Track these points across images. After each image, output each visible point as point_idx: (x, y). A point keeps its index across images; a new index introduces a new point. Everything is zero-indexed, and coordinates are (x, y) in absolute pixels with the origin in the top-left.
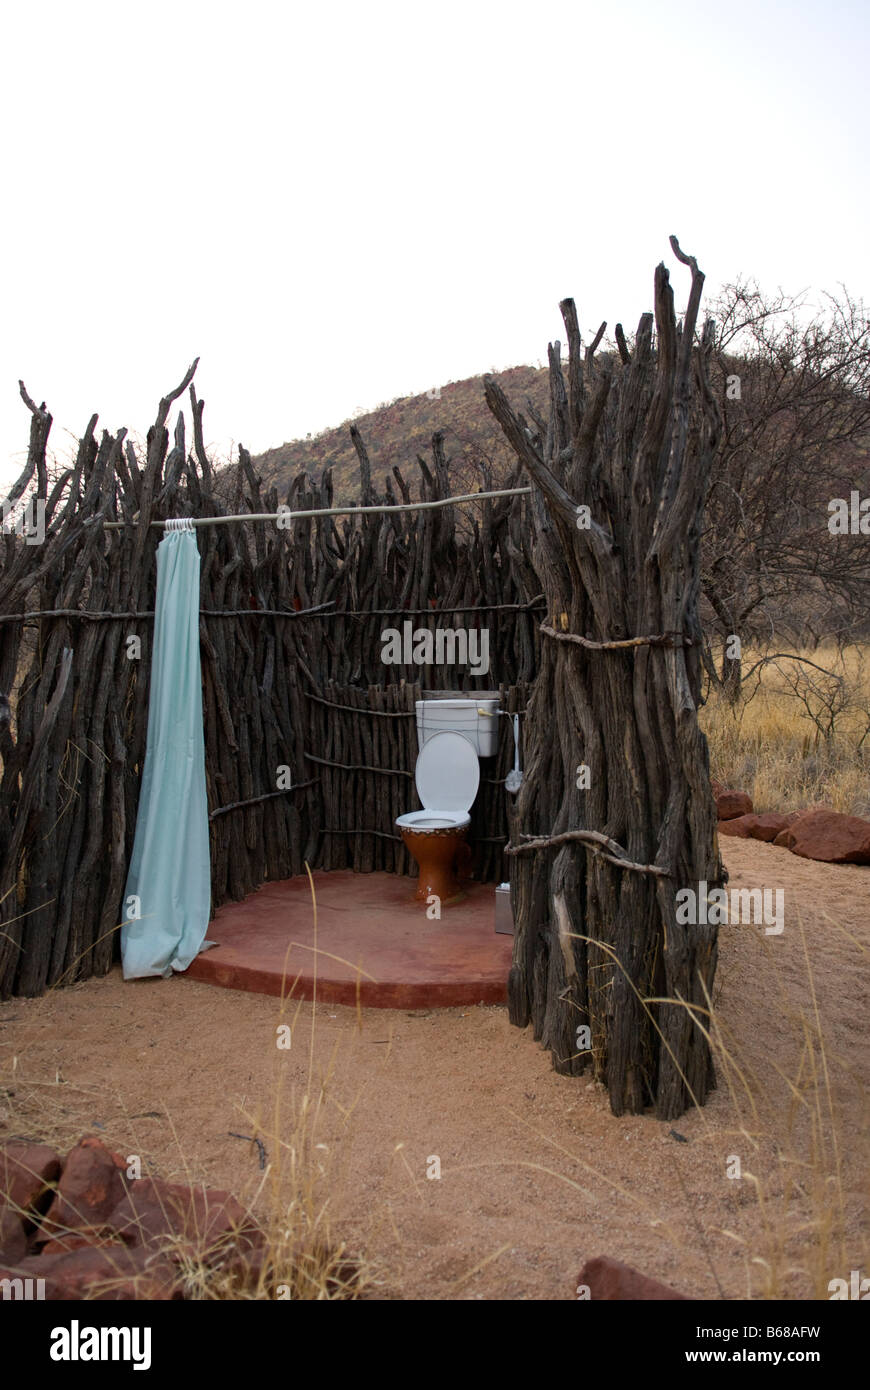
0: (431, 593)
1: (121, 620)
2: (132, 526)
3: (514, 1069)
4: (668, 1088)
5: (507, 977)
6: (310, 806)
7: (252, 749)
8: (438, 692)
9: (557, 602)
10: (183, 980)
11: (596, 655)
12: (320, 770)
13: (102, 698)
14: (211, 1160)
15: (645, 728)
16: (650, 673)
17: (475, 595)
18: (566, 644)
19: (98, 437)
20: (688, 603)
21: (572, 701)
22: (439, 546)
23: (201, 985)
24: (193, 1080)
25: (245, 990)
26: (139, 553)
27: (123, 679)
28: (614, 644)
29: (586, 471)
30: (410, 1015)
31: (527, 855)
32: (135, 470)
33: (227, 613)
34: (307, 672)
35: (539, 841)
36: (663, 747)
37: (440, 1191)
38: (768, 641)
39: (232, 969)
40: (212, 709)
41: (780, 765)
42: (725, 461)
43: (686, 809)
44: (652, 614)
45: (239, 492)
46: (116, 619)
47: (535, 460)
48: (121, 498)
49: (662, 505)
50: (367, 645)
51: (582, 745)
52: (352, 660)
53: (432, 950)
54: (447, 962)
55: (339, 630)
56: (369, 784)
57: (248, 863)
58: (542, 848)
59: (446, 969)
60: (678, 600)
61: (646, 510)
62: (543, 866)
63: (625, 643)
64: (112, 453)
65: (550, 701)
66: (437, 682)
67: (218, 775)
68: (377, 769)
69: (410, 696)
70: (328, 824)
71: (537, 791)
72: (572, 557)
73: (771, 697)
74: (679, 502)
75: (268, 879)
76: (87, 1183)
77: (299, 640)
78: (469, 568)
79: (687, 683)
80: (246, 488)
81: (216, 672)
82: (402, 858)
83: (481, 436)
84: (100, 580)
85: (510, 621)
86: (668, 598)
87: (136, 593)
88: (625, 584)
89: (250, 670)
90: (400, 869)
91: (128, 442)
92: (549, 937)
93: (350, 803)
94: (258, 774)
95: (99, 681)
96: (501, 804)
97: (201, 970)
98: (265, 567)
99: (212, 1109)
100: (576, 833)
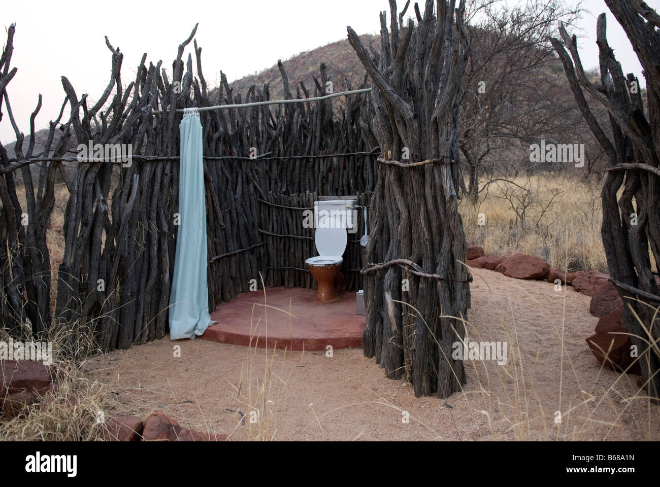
0: (321, 147)
1: (163, 160)
2: (166, 112)
3: (366, 377)
4: (443, 383)
5: (362, 334)
6: (262, 255)
7: (232, 226)
8: (325, 197)
9: (386, 145)
10: (201, 340)
11: (405, 171)
12: (267, 237)
13: (155, 200)
14: (218, 422)
15: (431, 207)
16: (433, 179)
17: (343, 148)
18: (391, 165)
19: (147, 66)
20: (452, 141)
21: (394, 195)
22: (325, 122)
23: (210, 342)
24: (207, 386)
25: (232, 343)
26: (171, 126)
27: (165, 191)
28: (415, 164)
29: (400, 75)
30: (314, 354)
31: (371, 274)
32: (167, 83)
33: (217, 158)
34: (259, 188)
35: (378, 266)
36: (440, 215)
37: (331, 433)
38: (493, 173)
39: (225, 333)
40: (211, 206)
41: (498, 233)
42: (471, 80)
43: (452, 246)
44: (434, 148)
45: (221, 95)
46: (160, 160)
47: (374, 70)
48: (161, 99)
49: (439, 91)
50: (289, 174)
51: (399, 217)
52: (281, 182)
53: (325, 323)
54: (332, 328)
55: (275, 166)
56: (292, 243)
57: (231, 284)
58: (379, 269)
59: (332, 331)
60: (447, 140)
61: (431, 94)
62: (379, 279)
63: (421, 163)
64: (155, 74)
65: (383, 196)
66: (325, 192)
67: (215, 240)
68: (295, 236)
69: (311, 199)
70: (271, 265)
71: (376, 242)
72: (394, 121)
73: (493, 200)
74: (448, 88)
75: (242, 292)
76: (157, 432)
77: (254, 172)
78: (340, 133)
79: (452, 182)
80: (224, 92)
81: (213, 188)
82: (309, 281)
83: (345, 71)
84: (151, 140)
85: (362, 160)
86: (442, 139)
87: (170, 146)
88: (420, 134)
89: (230, 187)
90: (308, 285)
91: (163, 69)
92: (383, 314)
93: (282, 253)
94: (235, 240)
95: (153, 191)
96: (358, 253)
97: (209, 335)
98: (236, 133)
99: (218, 398)
100: (396, 261)
